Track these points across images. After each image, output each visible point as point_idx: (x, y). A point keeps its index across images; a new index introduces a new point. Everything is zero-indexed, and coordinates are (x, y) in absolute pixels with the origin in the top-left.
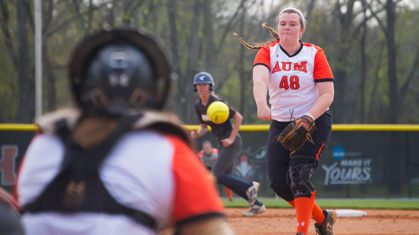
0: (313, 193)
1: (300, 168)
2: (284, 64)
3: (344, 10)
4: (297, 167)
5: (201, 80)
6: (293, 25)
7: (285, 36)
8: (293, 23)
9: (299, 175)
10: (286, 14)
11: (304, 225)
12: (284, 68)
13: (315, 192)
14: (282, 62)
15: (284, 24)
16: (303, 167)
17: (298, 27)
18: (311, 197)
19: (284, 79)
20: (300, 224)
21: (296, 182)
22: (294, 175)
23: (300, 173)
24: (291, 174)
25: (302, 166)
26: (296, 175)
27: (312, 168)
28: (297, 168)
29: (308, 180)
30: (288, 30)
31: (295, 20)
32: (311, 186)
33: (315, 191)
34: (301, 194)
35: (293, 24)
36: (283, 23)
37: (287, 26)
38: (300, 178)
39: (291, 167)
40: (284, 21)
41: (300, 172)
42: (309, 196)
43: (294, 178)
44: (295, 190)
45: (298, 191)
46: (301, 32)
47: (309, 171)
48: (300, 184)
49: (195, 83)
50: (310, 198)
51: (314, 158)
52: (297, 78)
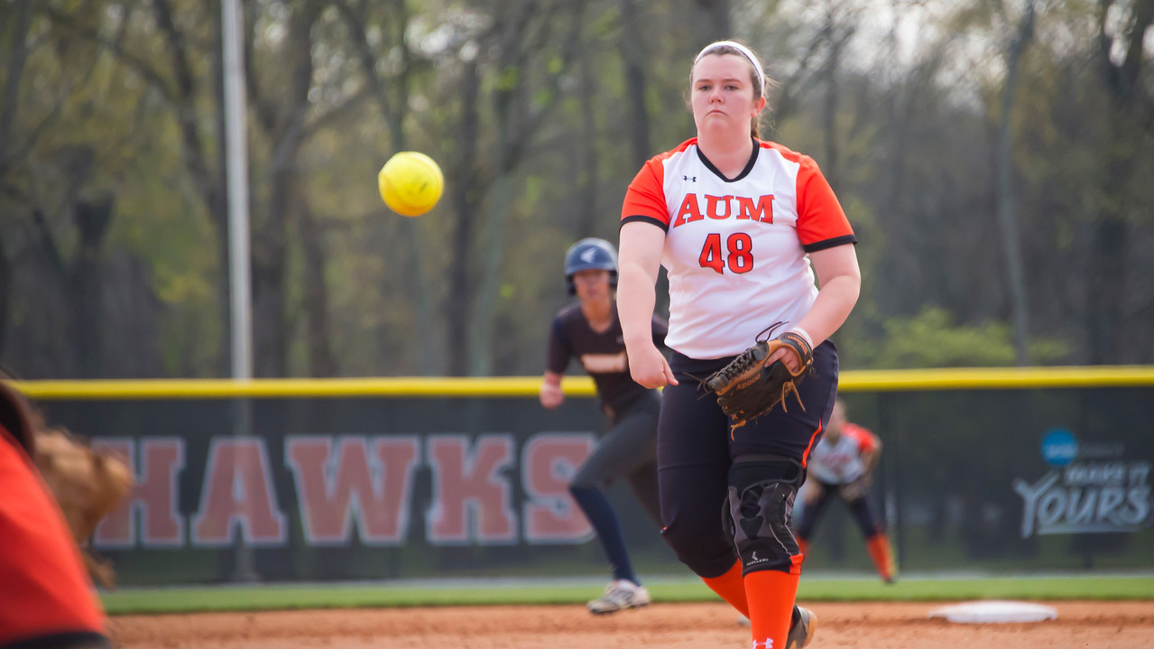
0: (796, 559)
1: (759, 491)
2: (712, 201)
3: (1118, 52)
4: (752, 489)
5: (584, 263)
6: (732, 88)
7: (711, 121)
8: (732, 84)
9: (759, 508)
10: (713, 57)
11: (771, 647)
12: (712, 213)
13: (800, 557)
14: (706, 196)
15: (706, 86)
16: (768, 487)
17: (747, 93)
18: (792, 570)
19: (712, 243)
20: (762, 644)
21: (751, 530)
22: (743, 510)
23: (759, 504)
24: (735, 508)
25: (766, 485)
26: (748, 510)
27: (791, 490)
28: (751, 492)
29: (783, 524)
30: (719, 101)
31: (736, 75)
32: (791, 539)
33: (800, 555)
34: (762, 562)
35: (730, 86)
36: (704, 84)
37: (716, 92)
38: (761, 517)
39: (735, 489)
40: (707, 78)
41: (762, 503)
42: (786, 567)
43: (742, 517)
44: (747, 552)
45: (754, 553)
46: (756, 106)
47: (785, 499)
48: (760, 534)
49: (569, 271)
50: (788, 572)
51: (796, 462)
52: (747, 240)
